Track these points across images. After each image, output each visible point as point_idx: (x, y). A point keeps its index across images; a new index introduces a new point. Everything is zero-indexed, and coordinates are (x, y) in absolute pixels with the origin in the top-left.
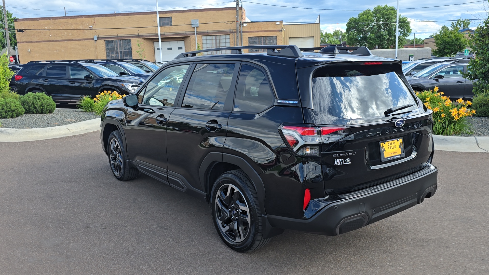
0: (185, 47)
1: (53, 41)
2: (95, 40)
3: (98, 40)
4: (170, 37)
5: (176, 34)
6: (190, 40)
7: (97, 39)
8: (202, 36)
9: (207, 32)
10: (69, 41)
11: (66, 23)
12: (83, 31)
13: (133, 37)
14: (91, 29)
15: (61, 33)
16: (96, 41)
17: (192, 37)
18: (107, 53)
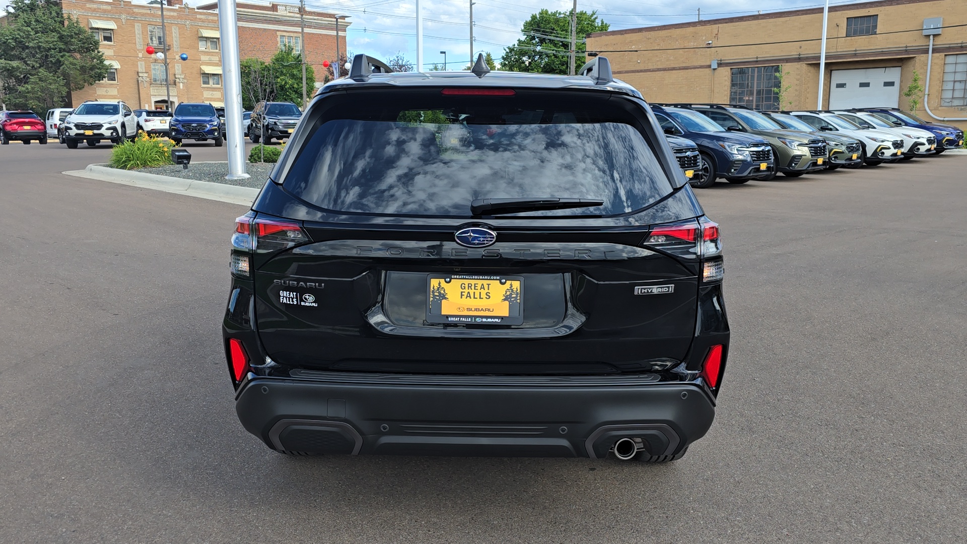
0: (901, 82)
1: (641, 71)
2: (713, 67)
3: (720, 68)
4: (867, 59)
5: (882, 53)
6: (914, 66)
7: (716, 67)
8: (945, 55)
9: (960, 45)
10: (667, 70)
11: (667, 37)
12: (695, 51)
13: (788, 60)
14: (709, 46)
15: (657, 56)
16: (714, 69)
17: (920, 58)
18: (732, 93)
